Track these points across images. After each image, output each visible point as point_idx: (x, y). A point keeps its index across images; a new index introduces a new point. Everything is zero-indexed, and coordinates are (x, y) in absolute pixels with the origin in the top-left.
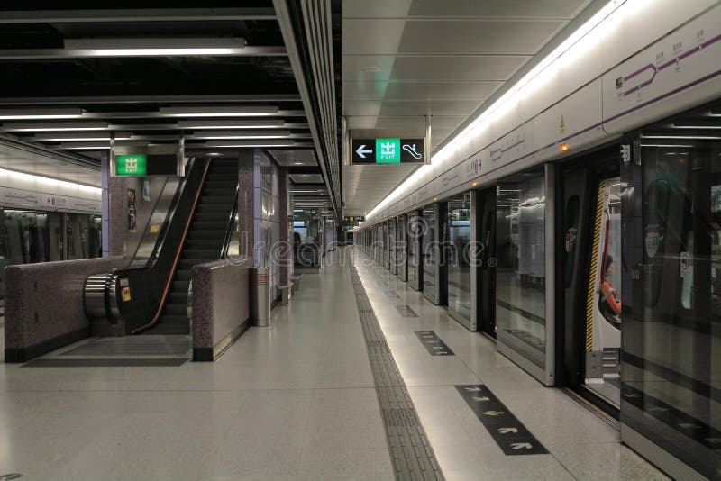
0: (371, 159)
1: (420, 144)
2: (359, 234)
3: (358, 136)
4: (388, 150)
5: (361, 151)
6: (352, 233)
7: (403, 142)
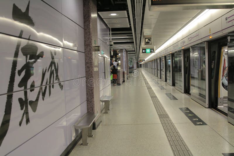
0: (145, 52)
1: (153, 49)
2: (144, 64)
3: (143, 49)
4: (148, 51)
5: (144, 51)
6: (141, 64)
7: (151, 49)
